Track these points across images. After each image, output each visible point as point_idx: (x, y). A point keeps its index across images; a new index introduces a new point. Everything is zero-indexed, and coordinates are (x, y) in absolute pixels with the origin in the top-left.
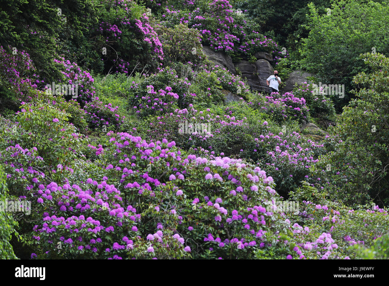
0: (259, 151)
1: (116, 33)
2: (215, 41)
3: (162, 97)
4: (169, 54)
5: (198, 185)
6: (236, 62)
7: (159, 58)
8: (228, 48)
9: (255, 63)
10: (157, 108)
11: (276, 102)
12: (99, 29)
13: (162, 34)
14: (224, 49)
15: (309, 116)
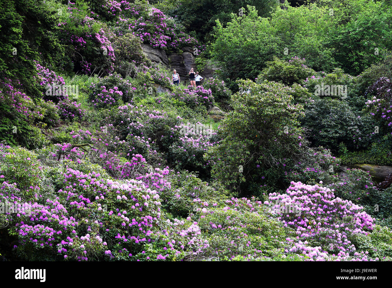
0: (174, 137)
1: (82, 43)
2: (153, 41)
3: (111, 94)
4: (119, 56)
5: (112, 203)
6: (168, 55)
7: (112, 59)
8: (163, 45)
9: (182, 55)
10: (108, 102)
11: (191, 93)
12: (70, 40)
13: (115, 41)
14: (160, 46)
15: (214, 102)
